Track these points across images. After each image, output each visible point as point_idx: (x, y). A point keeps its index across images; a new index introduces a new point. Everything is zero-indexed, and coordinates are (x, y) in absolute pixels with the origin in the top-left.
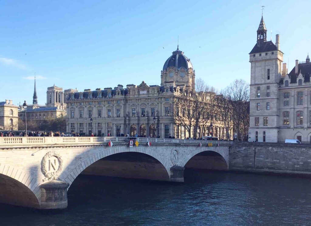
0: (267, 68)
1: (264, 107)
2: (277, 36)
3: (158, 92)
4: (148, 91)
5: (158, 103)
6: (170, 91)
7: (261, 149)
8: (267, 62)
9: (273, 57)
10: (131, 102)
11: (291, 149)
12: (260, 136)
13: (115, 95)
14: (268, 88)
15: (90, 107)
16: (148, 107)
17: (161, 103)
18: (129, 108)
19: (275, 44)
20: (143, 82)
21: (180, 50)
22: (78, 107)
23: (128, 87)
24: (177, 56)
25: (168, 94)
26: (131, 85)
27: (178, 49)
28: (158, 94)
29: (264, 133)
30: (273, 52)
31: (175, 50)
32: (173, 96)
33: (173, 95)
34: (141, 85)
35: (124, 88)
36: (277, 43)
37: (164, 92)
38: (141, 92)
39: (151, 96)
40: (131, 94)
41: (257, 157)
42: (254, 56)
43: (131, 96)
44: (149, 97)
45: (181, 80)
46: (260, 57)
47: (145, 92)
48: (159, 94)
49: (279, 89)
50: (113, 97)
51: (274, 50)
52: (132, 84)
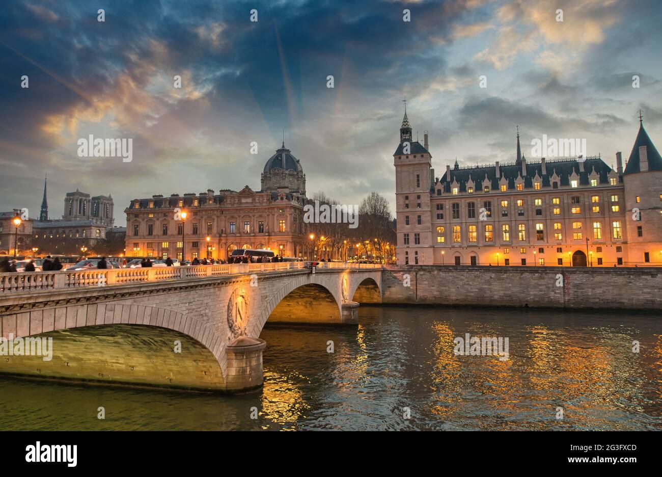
0: (416, 173)
1: (414, 220)
2: (426, 136)
3: (268, 200)
4: (254, 200)
5: (268, 215)
6: (286, 198)
7: (424, 274)
8: (416, 166)
9: (423, 161)
10: (228, 214)
11: (462, 273)
12: (412, 257)
13: (204, 203)
14: (419, 197)
15: (164, 220)
16: (254, 220)
17: (274, 215)
18: (225, 221)
19: (424, 146)
20: (247, 187)
21: (287, 147)
22: (146, 220)
23: (223, 193)
24: (284, 155)
25: (284, 203)
26: (226, 191)
27: (283, 146)
28: (268, 203)
29: (416, 253)
30: (422, 154)
31: (280, 147)
32: (290, 206)
33: (291, 204)
34: (244, 191)
35: (215, 194)
36: (426, 144)
37: (277, 201)
38: (243, 201)
39: (258, 205)
40: (228, 202)
41: (419, 284)
42: (400, 158)
43: (228, 205)
44: (255, 206)
45: (290, 185)
46: (407, 160)
47: (250, 200)
48: (270, 203)
49: (431, 200)
50: (202, 207)
51: (424, 153)
52: (228, 189)
